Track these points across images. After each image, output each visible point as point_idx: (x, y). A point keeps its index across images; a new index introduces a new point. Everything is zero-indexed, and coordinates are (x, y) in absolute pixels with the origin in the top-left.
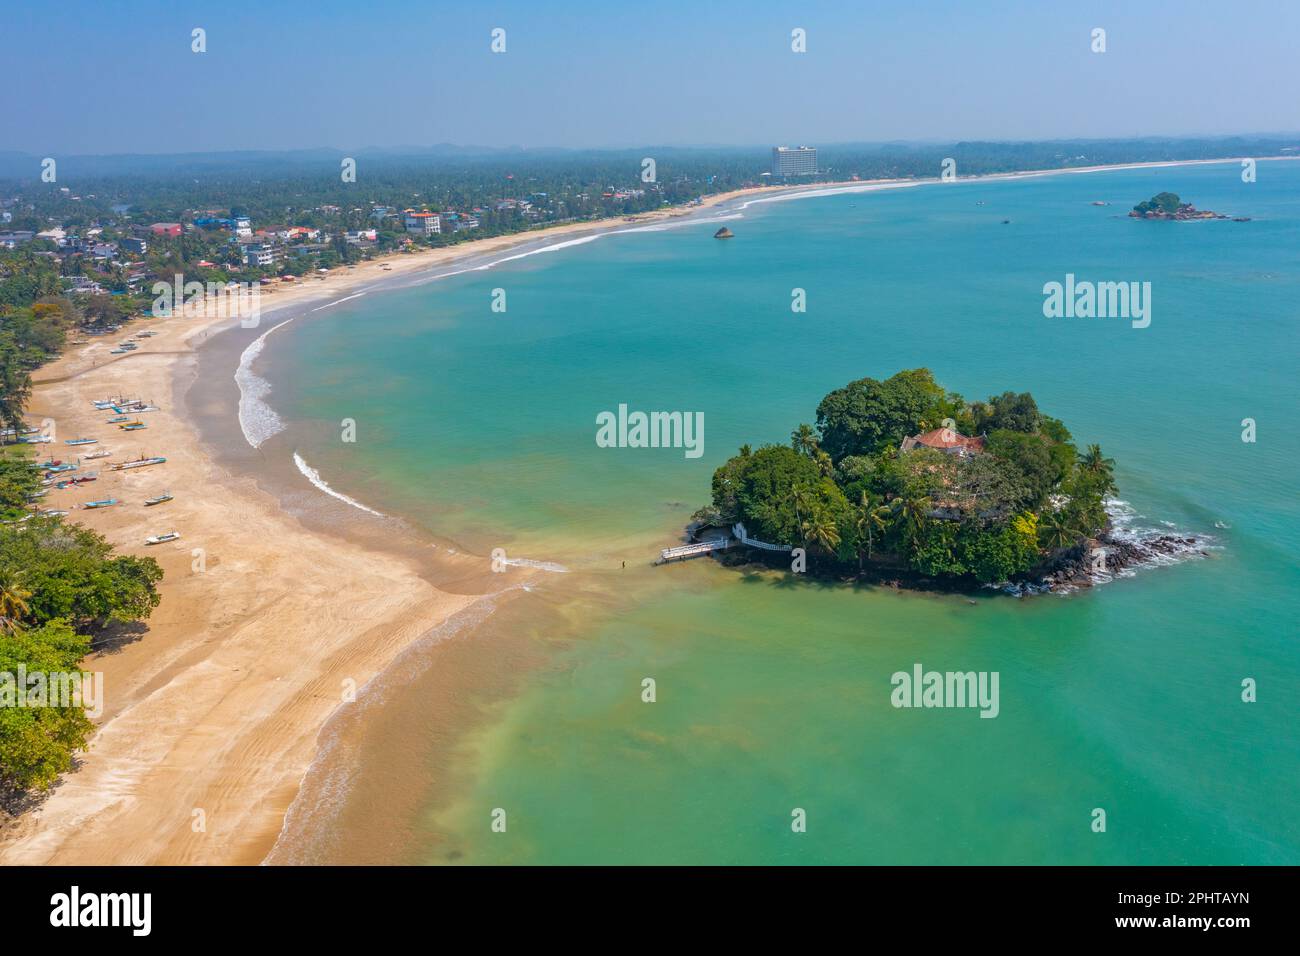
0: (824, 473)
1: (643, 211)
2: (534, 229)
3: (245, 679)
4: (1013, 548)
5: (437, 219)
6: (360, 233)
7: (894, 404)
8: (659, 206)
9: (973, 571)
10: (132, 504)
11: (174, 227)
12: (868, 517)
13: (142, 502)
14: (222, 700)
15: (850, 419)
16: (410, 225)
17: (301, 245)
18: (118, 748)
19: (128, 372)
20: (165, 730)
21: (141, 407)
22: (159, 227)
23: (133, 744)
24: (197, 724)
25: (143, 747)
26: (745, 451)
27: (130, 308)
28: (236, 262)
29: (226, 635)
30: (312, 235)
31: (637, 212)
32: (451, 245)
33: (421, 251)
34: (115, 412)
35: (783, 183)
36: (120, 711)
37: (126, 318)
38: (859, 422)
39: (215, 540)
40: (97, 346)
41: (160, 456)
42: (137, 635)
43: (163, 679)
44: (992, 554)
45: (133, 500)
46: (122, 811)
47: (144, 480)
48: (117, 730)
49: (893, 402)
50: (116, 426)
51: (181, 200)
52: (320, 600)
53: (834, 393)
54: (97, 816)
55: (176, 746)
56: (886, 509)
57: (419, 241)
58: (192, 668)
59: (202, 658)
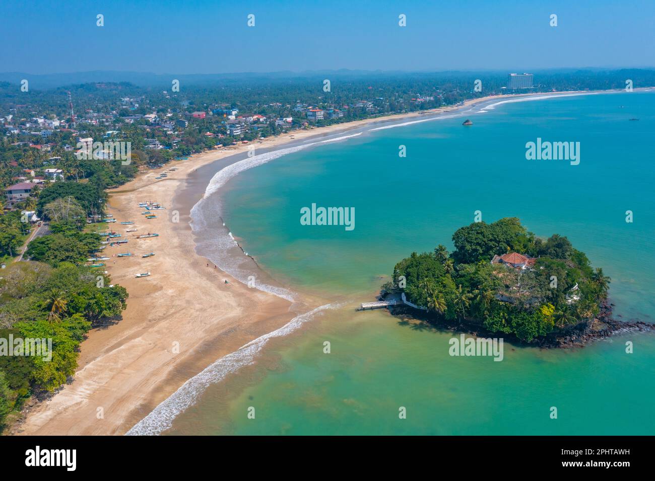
0: (448, 272)
1: (430, 108)
2: (371, 118)
3: (153, 349)
4: (538, 322)
5: (322, 113)
6: (284, 119)
7: (491, 237)
8: (439, 105)
9: (515, 332)
10: (137, 256)
11: (202, 114)
12: (461, 299)
13: (141, 255)
14: (139, 357)
15: (467, 243)
16: (309, 115)
17: (255, 125)
18: (90, 376)
19: (160, 188)
20: (111, 370)
21: (157, 207)
22: (196, 113)
23: (96, 375)
24: (125, 368)
25: (99, 376)
26: (413, 255)
27: (170, 156)
28: (224, 133)
29: (152, 326)
30: (261, 120)
31: (427, 109)
32: (328, 126)
33: (312, 128)
34: (146, 209)
35: (512, 93)
36: (96, 358)
37: (168, 160)
38: (471, 246)
39: (165, 277)
40: (152, 174)
41: (157, 233)
42: (117, 321)
43: (119, 344)
44: (525, 325)
45: (138, 254)
46: (81, 406)
47: (146, 244)
48: (92, 367)
49: (490, 236)
50: (144, 216)
51: (211, 99)
52: (198, 313)
53: (462, 229)
54: (71, 406)
55: (113, 378)
56: (471, 295)
57: (311, 123)
58: (133, 340)
59: (138, 337)
